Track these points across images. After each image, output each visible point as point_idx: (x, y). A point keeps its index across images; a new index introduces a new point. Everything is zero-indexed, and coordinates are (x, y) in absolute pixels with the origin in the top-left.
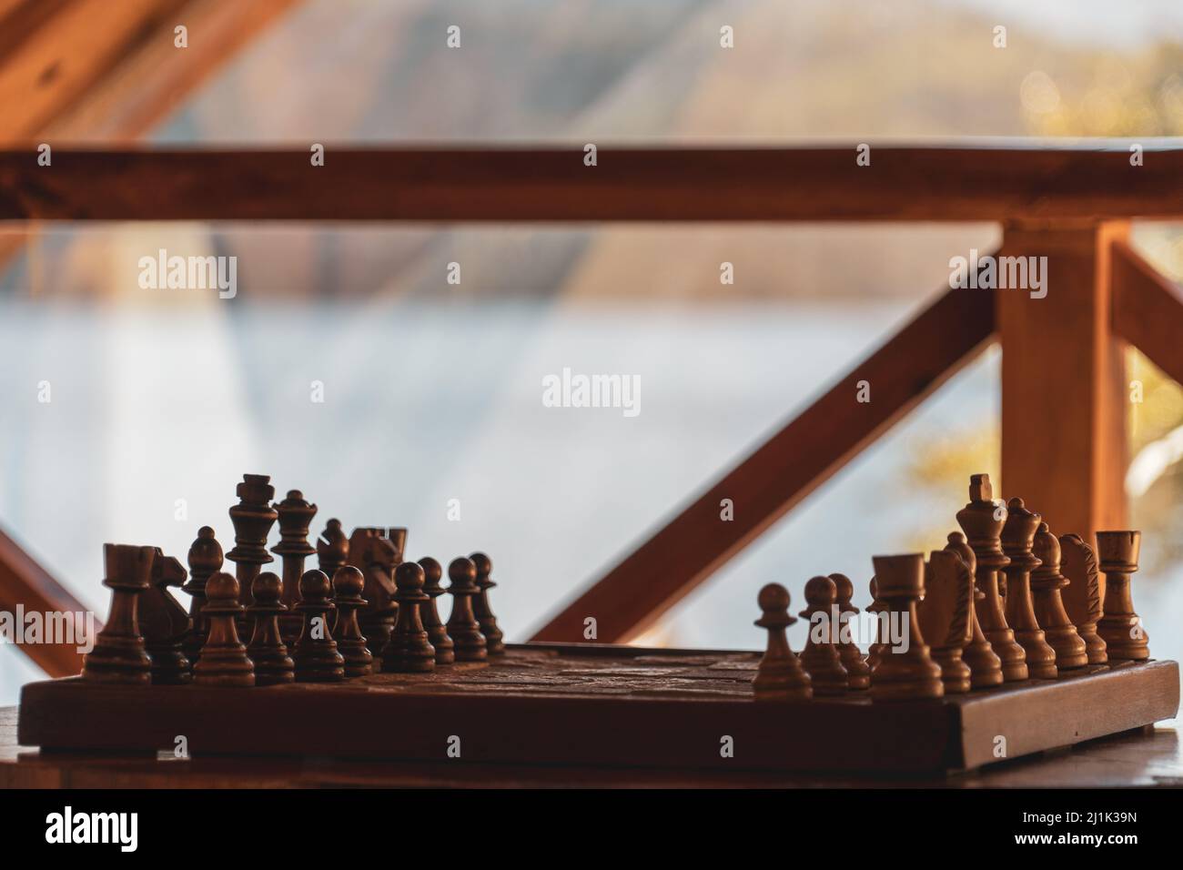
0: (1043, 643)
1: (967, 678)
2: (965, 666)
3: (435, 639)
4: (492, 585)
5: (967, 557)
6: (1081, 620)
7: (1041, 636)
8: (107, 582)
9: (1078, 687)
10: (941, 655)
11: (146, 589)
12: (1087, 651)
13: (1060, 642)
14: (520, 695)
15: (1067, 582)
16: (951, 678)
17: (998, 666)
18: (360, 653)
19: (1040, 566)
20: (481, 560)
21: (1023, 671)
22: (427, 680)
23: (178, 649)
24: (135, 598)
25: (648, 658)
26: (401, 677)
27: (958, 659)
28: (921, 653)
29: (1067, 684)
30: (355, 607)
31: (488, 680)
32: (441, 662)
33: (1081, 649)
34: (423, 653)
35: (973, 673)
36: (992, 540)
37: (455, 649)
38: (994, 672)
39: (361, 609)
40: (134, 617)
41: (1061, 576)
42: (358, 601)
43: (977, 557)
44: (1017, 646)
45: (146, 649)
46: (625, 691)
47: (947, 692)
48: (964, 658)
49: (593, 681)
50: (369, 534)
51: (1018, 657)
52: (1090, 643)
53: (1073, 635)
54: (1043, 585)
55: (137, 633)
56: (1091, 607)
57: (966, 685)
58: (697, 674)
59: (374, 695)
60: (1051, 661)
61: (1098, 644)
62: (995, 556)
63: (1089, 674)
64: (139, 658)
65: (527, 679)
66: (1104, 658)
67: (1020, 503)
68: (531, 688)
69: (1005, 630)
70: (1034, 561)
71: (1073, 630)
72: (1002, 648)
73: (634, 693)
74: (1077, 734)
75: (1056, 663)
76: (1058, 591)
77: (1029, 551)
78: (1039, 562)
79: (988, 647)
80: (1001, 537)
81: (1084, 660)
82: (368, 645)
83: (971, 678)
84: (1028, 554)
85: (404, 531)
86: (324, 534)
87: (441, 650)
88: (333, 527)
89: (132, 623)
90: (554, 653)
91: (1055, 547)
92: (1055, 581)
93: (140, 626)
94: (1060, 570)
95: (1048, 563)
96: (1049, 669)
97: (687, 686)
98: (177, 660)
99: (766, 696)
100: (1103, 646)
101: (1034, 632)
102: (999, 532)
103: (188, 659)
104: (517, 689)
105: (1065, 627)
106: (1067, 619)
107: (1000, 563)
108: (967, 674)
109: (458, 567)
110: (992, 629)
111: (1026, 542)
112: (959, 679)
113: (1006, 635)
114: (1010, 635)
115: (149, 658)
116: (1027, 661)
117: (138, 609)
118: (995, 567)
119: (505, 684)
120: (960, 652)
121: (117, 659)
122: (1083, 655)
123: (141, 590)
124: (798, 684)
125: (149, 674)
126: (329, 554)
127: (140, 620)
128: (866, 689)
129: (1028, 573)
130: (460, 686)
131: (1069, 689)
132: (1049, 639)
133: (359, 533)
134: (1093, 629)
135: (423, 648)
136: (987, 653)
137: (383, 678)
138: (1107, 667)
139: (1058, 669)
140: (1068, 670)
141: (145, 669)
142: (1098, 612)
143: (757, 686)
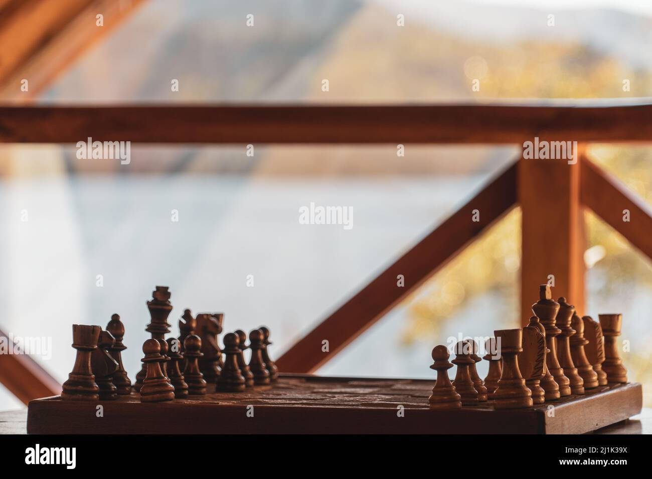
0: (577, 376)
1: (543, 396)
2: (541, 389)
3: (244, 374)
4: (270, 343)
5: (541, 331)
6: (594, 362)
7: (576, 372)
8: (74, 346)
9: (598, 399)
10: (530, 384)
11: (95, 349)
12: (598, 379)
13: (585, 374)
14: (300, 406)
15: (587, 342)
16: (535, 396)
17: (557, 388)
18: (200, 382)
19: (575, 334)
20: (265, 330)
21: (568, 391)
22: (246, 397)
23: (110, 381)
24: (90, 354)
25: (356, 383)
26: (231, 395)
27: (538, 385)
28: (521, 383)
29: (593, 397)
30: (197, 357)
31: (278, 397)
32: (248, 386)
33: (595, 378)
34: (239, 381)
35: (546, 392)
36: (551, 320)
37: (254, 378)
38: (555, 392)
39: (200, 358)
40: (89, 365)
41: (584, 339)
42: (198, 354)
43: (545, 330)
44: (565, 377)
45: (95, 382)
46: (356, 403)
47: (534, 403)
48: (541, 384)
49: (335, 397)
50: (205, 317)
51: (566, 384)
52: (599, 374)
53: (591, 371)
54: (576, 343)
55: (90, 372)
56: (598, 355)
57: (543, 399)
58: (386, 392)
59: (222, 406)
60: (581, 385)
61: (603, 375)
62: (553, 329)
63: (600, 392)
64: (92, 387)
65: (300, 396)
66: (605, 383)
67: (563, 300)
68: (305, 401)
69: (558, 369)
70: (572, 332)
71: (590, 368)
72: (558, 379)
73: (363, 405)
74: (597, 425)
75: (584, 386)
76: (582, 347)
77: (569, 326)
78: (574, 332)
79: (552, 379)
80: (556, 319)
81: (596, 384)
82: (204, 377)
83: (545, 396)
84: (568, 327)
85: (222, 315)
86: (183, 317)
87: (247, 379)
88: (187, 314)
89: (88, 367)
90: (303, 380)
91: (580, 323)
92: (581, 342)
93: (92, 369)
94: (584, 336)
95: (578, 332)
96: (580, 389)
97: (387, 400)
98: (110, 387)
99: (437, 406)
100: (605, 376)
101: (572, 369)
102: (555, 317)
103: (116, 386)
104: (298, 402)
105: (586, 366)
106: (587, 362)
107: (556, 333)
108: (543, 393)
109: (254, 334)
110: (553, 369)
111: (567, 321)
112: (539, 396)
113: (559, 372)
114: (562, 372)
115: (97, 386)
116: (570, 386)
117: (91, 360)
118: (553, 335)
119: (290, 399)
120: (539, 382)
121: (80, 387)
122: (595, 381)
123: (93, 350)
124: (455, 400)
125: (98, 395)
126: (185, 329)
127: (92, 366)
128: (486, 401)
129: (568, 338)
130: (267, 401)
131: (593, 401)
132: (580, 373)
133: (200, 316)
134: (600, 367)
135: (238, 379)
136: (552, 381)
137: (222, 396)
138: (608, 388)
139: (585, 389)
140: (590, 390)
141: (95, 392)
142: (602, 358)
143: (432, 401)
